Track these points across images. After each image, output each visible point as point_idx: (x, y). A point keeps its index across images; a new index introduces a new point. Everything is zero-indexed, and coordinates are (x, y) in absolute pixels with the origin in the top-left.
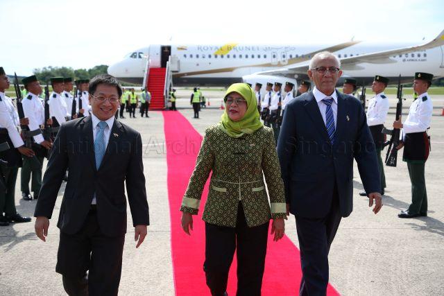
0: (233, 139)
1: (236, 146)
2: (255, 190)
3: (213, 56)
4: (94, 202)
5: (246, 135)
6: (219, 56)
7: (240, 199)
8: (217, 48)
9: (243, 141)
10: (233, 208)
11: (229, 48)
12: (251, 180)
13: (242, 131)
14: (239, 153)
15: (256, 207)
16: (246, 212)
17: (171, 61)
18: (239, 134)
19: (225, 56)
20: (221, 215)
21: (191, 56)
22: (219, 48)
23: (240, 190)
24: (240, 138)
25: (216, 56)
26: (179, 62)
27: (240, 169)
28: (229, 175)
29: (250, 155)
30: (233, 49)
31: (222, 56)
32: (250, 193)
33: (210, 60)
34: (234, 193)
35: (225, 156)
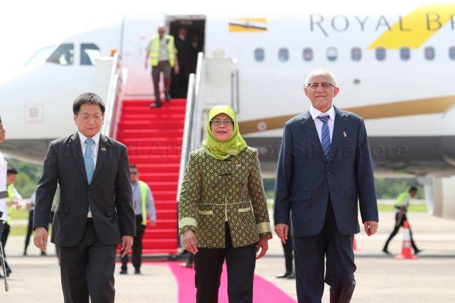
0: (219, 161)
1: (223, 167)
2: (240, 210)
3: (369, 55)
4: (90, 215)
5: (232, 156)
6: (393, 54)
7: (226, 220)
8: (383, 21)
9: (229, 163)
10: (220, 230)
11: (432, 23)
12: (237, 201)
13: (228, 152)
14: (226, 175)
15: (242, 227)
16: (233, 232)
17: (207, 74)
18: (225, 155)
19: (417, 54)
20: (210, 238)
21: (284, 54)
22: (393, 21)
23: (226, 211)
24: (226, 160)
25: (381, 55)
26: (235, 76)
27: (227, 190)
28: (216, 197)
29: (237, 175)
30: (447, 26)
31: (405, 54)
32: (236, 214)
33: (356, 69)
34: (221, 215)
35: (212, 178)
